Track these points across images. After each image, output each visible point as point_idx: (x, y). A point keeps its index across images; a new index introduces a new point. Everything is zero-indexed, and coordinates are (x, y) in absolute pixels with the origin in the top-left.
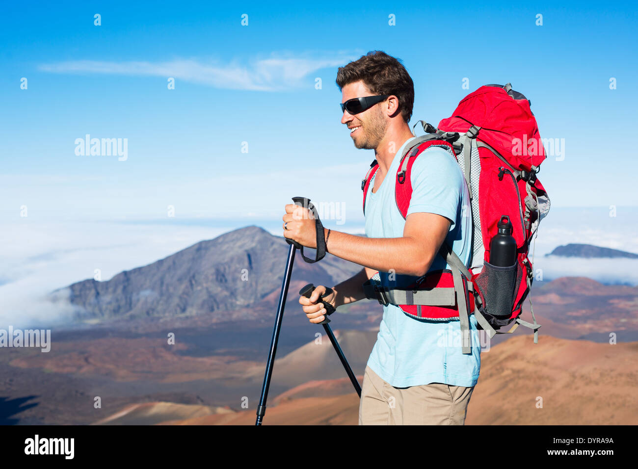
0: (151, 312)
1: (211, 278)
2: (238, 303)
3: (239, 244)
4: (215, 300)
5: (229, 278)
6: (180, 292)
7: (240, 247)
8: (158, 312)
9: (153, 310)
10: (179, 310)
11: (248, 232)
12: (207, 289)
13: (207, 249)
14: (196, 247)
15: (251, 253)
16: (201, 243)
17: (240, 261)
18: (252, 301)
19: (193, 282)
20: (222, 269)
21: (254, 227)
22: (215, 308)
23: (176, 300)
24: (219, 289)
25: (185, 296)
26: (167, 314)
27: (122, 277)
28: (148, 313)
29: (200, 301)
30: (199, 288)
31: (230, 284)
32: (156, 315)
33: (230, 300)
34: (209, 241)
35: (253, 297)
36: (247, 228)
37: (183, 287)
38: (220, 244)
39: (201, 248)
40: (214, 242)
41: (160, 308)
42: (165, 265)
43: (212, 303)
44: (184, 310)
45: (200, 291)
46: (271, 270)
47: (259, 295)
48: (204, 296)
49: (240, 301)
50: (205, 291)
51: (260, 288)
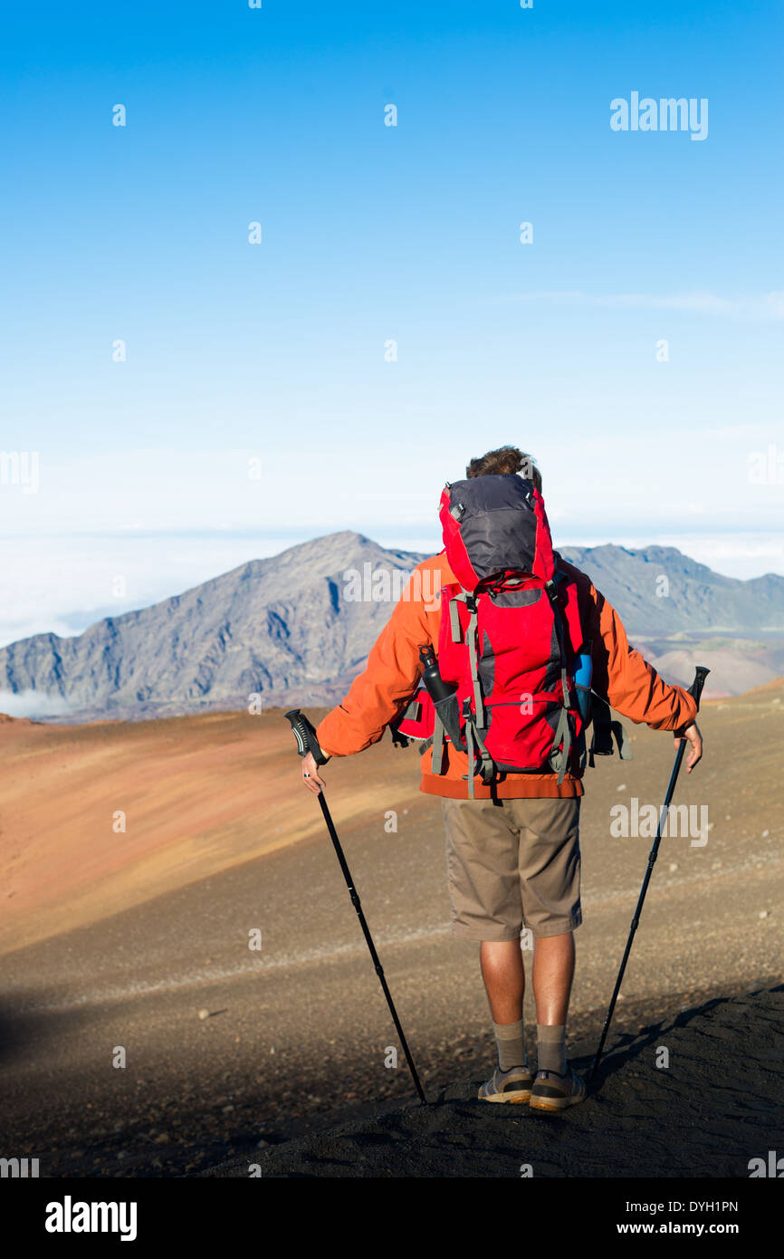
0: (146, 694)
1: (259, 629)
2: (309, 676)
3: (318, 566)
4: (266, 672)
5: (294, 629)
6: (202, 657)
7: (320, 572)
8: (158, 695)
9: (150, 690)
10: (196, 688)
11: (337, 545)
12: (251, 650)
13: (261, 575)
14: (242, 572)
15: (337, 582)
16: (250, 565)
17: (315, 597)
18: (335, 673)
19: (226, 638)
20: (281, 613)
21: (348, 533)
22: (265, 685)
23: (192, 672)
24: (275, 650)
25: (210, 664)
26: (174, 699)
27: (103, 630)
28: (140, 697)
29: (236, 673)
30: (236, 649)
31: (295, 641)
32: (155, 699)
33: (294, 672)
34: (267, 561)
35: (337, 665)
36: (337, 536)
37: (207, 645)
38: (285, 566)
39: (250, 574)
40: (274, 563)
41: (162, 687)
42: (184, 606)
43: (260, 676)
44: (206, 690)
45: (238, 653)
46: (373, 615)
47: (348, 662)
48: (245, 663)
49: (313, 673)
50: (247, 654)
51: (350, 649)
